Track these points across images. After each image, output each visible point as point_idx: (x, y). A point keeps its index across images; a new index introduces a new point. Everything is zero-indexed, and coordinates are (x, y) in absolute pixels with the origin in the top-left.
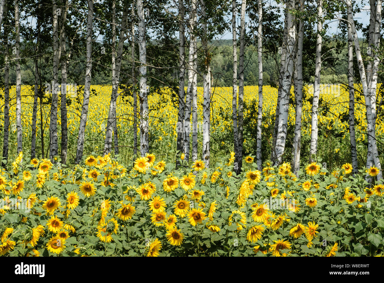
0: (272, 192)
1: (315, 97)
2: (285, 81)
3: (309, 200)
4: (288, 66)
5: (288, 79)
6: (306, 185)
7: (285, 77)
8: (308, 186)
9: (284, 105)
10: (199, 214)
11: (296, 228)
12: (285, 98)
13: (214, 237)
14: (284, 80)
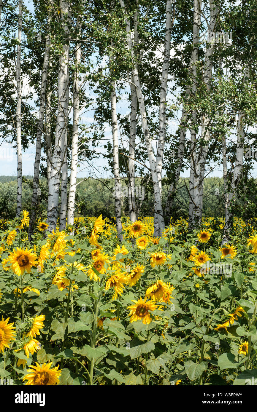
0: (93, 254)
1: (72, 192)
2: (55, 158)
3: (155, 256)
4: (59, 140)
5: (59, 156)
6: (141, 241)
7: (56, 153)
8: (143, 243)
9: (55, 185)
10: (26, 257)
11: (155, 287)
12: (56, 177)
13: (52, 293)
14: (54, 156)
